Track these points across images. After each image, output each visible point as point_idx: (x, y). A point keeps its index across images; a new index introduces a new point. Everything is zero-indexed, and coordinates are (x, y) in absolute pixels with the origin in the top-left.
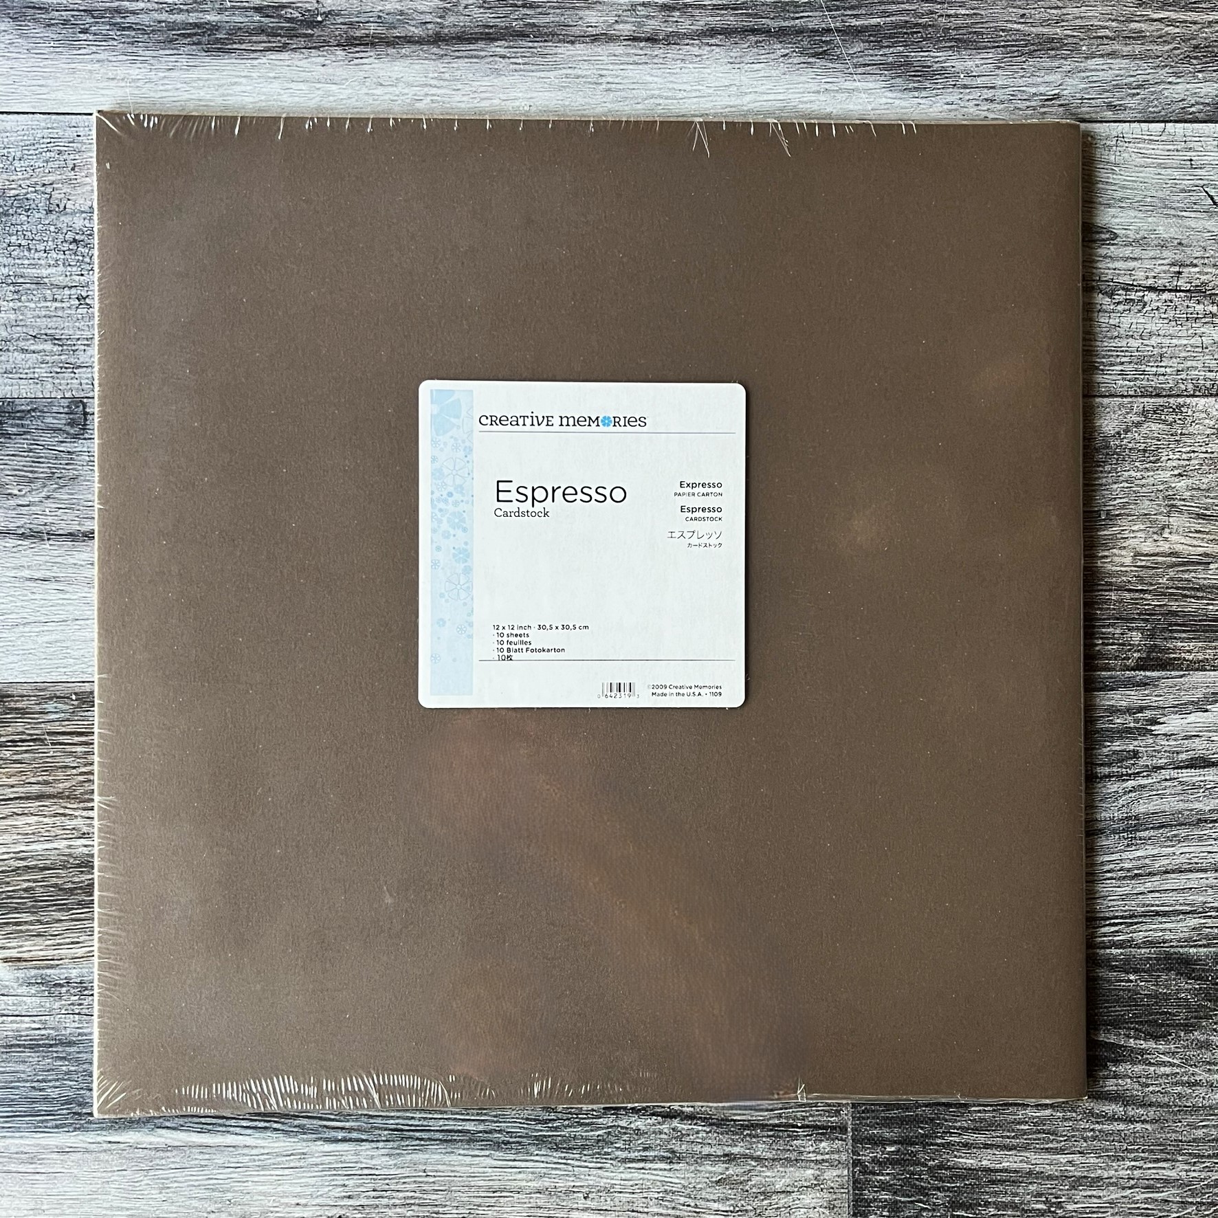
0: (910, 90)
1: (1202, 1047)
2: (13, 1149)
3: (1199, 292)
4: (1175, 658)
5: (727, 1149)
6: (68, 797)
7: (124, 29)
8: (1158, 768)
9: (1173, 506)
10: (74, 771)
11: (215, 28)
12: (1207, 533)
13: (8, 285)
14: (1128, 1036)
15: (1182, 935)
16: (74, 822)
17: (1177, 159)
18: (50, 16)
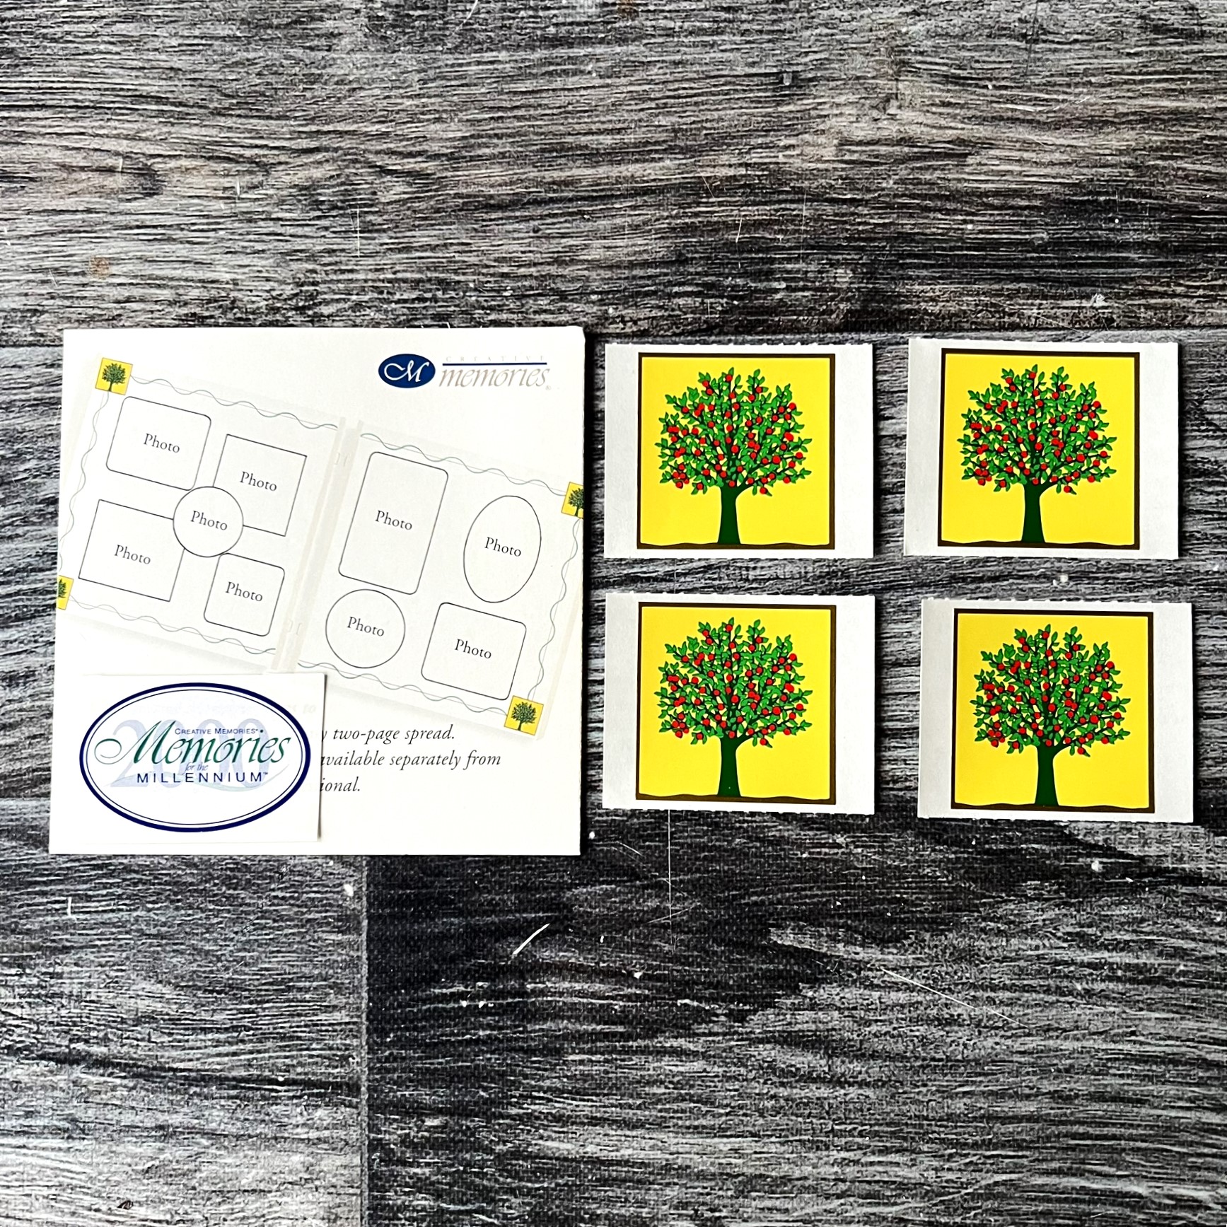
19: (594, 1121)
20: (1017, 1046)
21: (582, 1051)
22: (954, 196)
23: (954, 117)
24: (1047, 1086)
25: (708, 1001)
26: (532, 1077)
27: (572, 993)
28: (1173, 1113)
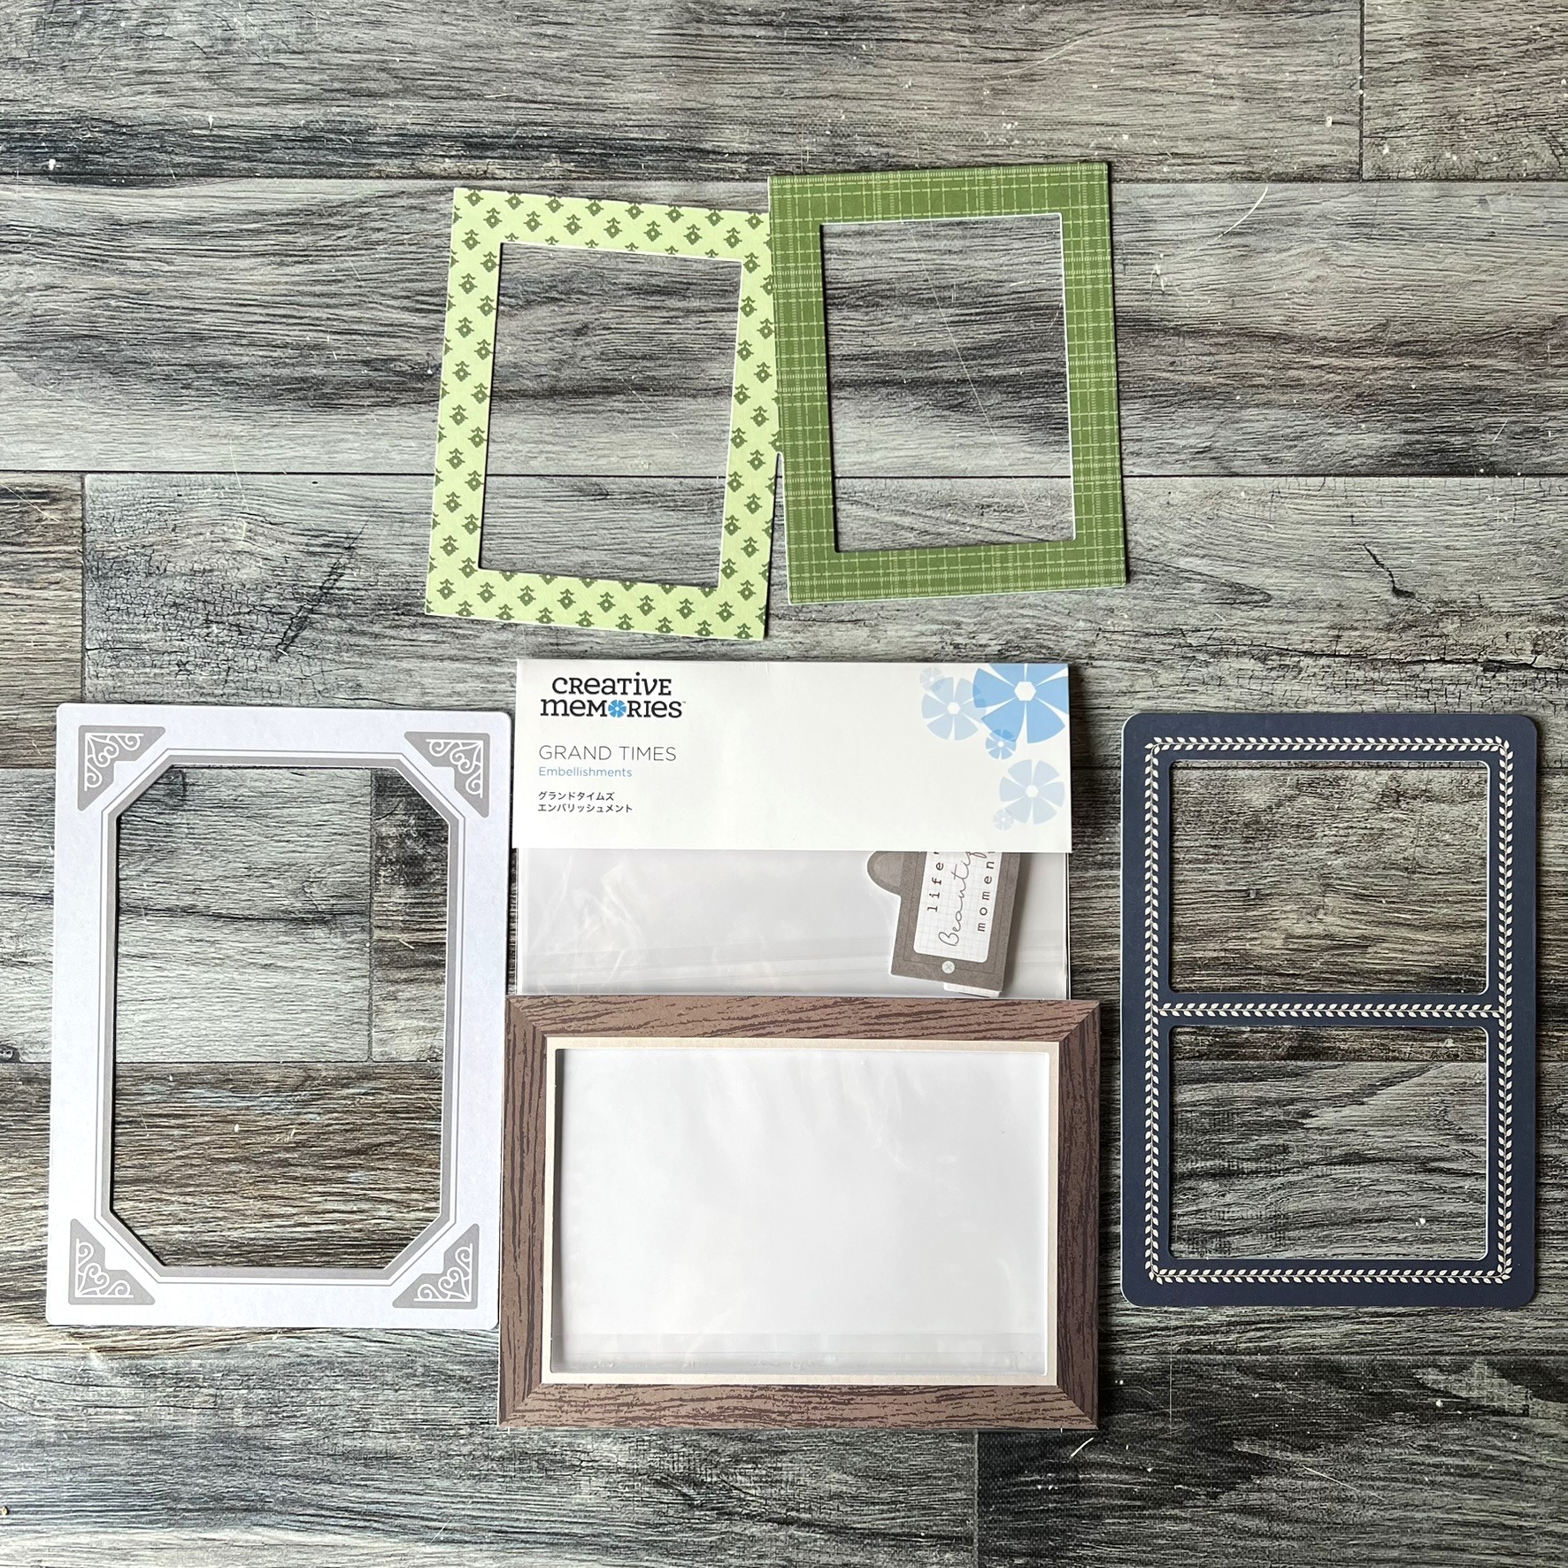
0: (1050, 444)
1: (1353, 1460)
2: (106, 1545)
3: (1360, 657)
4: (1329, 1048)
5: (846, 1559)
6: (165, 1182)
7: (227, 384)
8: (1307, 1164)
9: (1329, 885)
10: (171, 1155)
11: (323, 382)
12: (1365, 914)
13: (107, 650)
14: (1274, 1448)
15: (1333, 1341)
16: (171, 1208)
17: (1336, 515)
18: (152, 371)
19: (1121, 1561)
20: (1387, 1516)
21: (1114, 1517)
22: (1358, 973)
23: (1360, 921)
24: (1405, 1541)
25: (1194, 1486)
26: (1082, 1533)
27: (1108, 1481)
28: (1483, 1557)
